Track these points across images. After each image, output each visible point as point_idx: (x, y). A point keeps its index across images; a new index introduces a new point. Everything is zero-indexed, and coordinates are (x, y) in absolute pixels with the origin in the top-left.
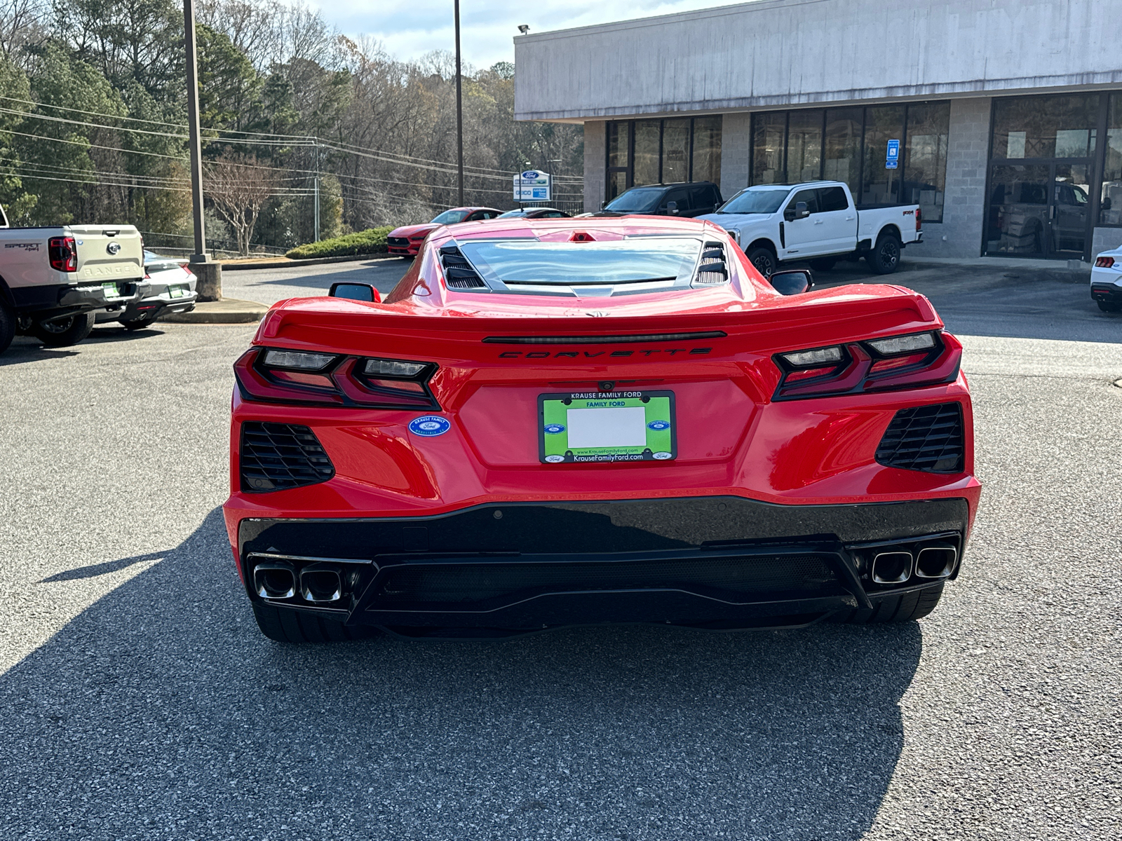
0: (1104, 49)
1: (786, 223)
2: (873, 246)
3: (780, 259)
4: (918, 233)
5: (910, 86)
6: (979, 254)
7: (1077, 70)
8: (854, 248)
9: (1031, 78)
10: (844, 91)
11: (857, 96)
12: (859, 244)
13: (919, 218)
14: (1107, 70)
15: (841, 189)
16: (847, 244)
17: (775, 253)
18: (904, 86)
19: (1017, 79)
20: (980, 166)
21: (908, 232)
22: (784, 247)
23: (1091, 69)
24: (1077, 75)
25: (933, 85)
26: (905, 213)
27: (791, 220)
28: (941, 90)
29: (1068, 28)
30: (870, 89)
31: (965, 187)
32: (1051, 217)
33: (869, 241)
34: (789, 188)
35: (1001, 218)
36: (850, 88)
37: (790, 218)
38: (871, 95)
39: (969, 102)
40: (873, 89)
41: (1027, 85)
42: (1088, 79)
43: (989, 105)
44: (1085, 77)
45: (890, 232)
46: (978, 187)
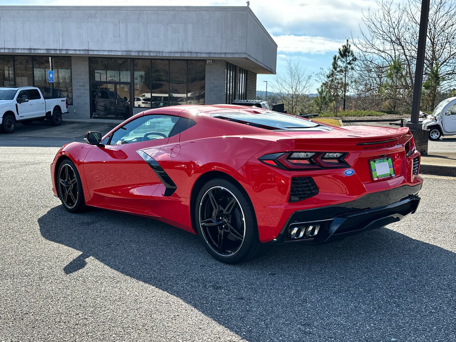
0: (134, 43)
1: (18, 104)
2: (52, 114)
3: (17, 120)
4: (67, 109)
5: (57, 49)
6: (90, 117)
7: (125, 49)
8: (45, 115)
9: (107, 51)
10: (26, 49)
11: (33, 51)
12: (47, 113)
13: (67, 103)
14: (136, 50)
15: (37, 90)
16: (42, 113)
17: (15, 117)
18: (54, 49)
19: (102, 50)
20: (86, 83)
21: (64, 109)
22: (18, 115)
23: (130, 49)
24: (125, 51)
25: (67, 50)
26: (62, 101)
27: (20, 103)
28: (70, 52)
29: (120, 33)
30: (38, 49)
31: (81, 91)
32: (117, 104)
33: (50, 112)
34: (16, 89)
35: (96, 104)
36: (29, 48)
37: (20, 102)
38: (39, 52)
39: (79, 58)
40: (40, 49)
41: (106, 53)
42: (129, 53)
43: (88, 59)
44: (128, 52)
45: (57, 108)
46: (87, 92)
